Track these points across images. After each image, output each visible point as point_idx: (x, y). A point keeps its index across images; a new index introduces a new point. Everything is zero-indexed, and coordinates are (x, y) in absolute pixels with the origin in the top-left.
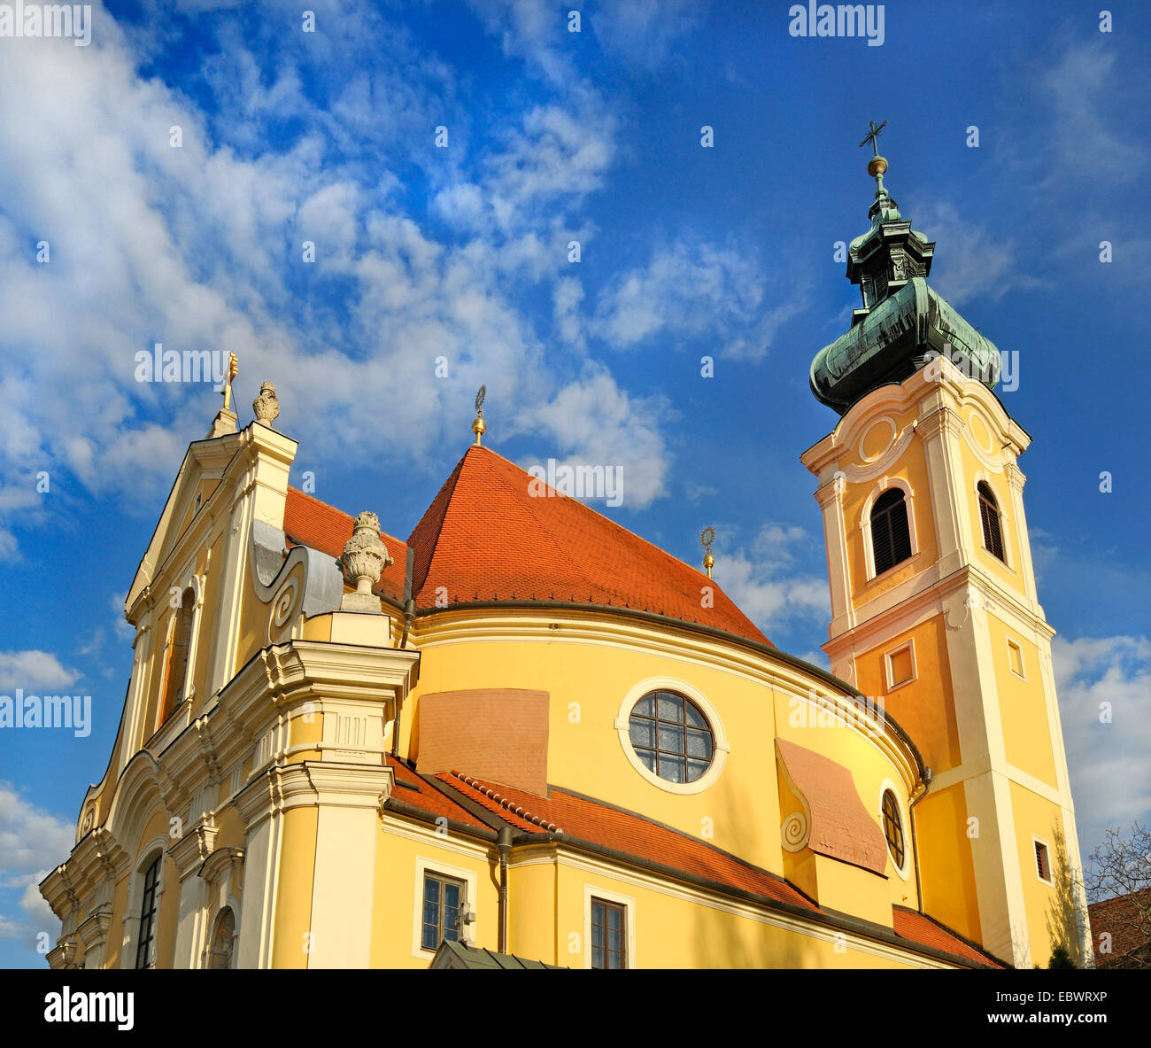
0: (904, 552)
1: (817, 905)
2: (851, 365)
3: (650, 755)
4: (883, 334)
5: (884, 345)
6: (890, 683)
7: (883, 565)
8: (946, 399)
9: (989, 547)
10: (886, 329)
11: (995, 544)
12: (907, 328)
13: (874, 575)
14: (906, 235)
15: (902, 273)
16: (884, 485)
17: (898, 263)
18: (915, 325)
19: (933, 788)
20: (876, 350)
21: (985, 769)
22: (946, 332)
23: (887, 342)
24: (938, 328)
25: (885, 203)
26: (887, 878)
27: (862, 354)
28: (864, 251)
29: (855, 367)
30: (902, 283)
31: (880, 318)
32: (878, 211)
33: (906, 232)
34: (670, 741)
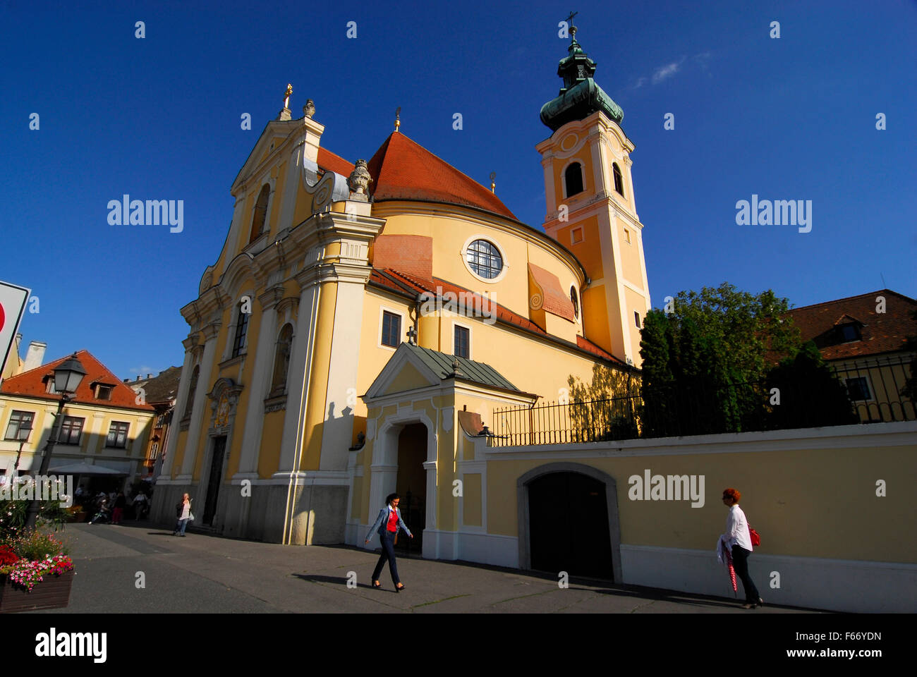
0: (580, 189)
1: (545, 331)
2: (558, 111)
3: (477, 269)
4: (574, 100)
5: (574, 104)
7: (571, 194)
8: (601, 129)
9: (617, 190)
10: (575, 97)
12: (584, 97)
13: (566, 198)
14: (585, 60)
15: (582, 75)
16: (571, 161)
17: (581, 71)
18: (588, 97)
19: (589, 287)
20: (570, 106)
22: (601, 101)
23: (575, 103)
24: (597, 99)
25: (576, 46)
26: (574, 323)
27: (563, 106)
28: (566, 64)
29: (561, 111)
30: (582, 79)
31: (573, 93)
32: (572, 49)
33: (585, 58)
34: (484, 261)
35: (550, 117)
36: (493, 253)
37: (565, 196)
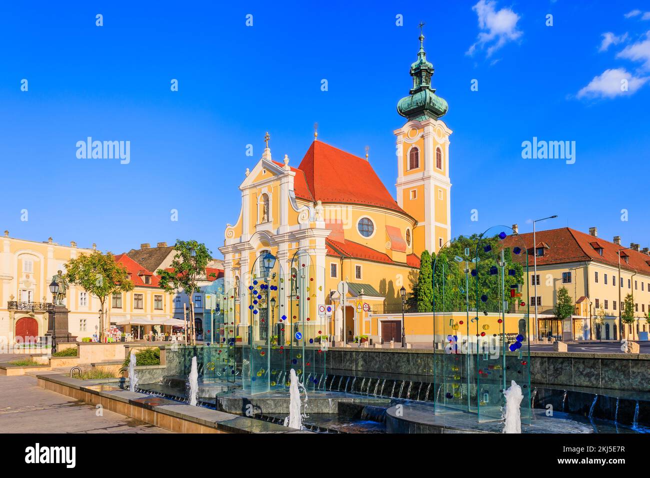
0: (417, 166)
1: (392, 260)
3: (362, 231)
5: (417, 106)
6: (411, 197)
7: (412, 167)
8: (431, 128)
11: (439, 165)
12: (423, 104)
17: (424, 77)
18: (426, 104)
20: (415, 107)
21: (430, 224)
22: (433, 105)
24: (431, 105)
26: (405, 253)
27: (411, 106)
28: (415, 70)
29: (409, 109)
30: (424, 84)
31: (417, 99)
32: (420, 55)
33: (427, 68)
34: (365, 228)
35: (403, 111)
36: (370, 224)
37: (409, 168)
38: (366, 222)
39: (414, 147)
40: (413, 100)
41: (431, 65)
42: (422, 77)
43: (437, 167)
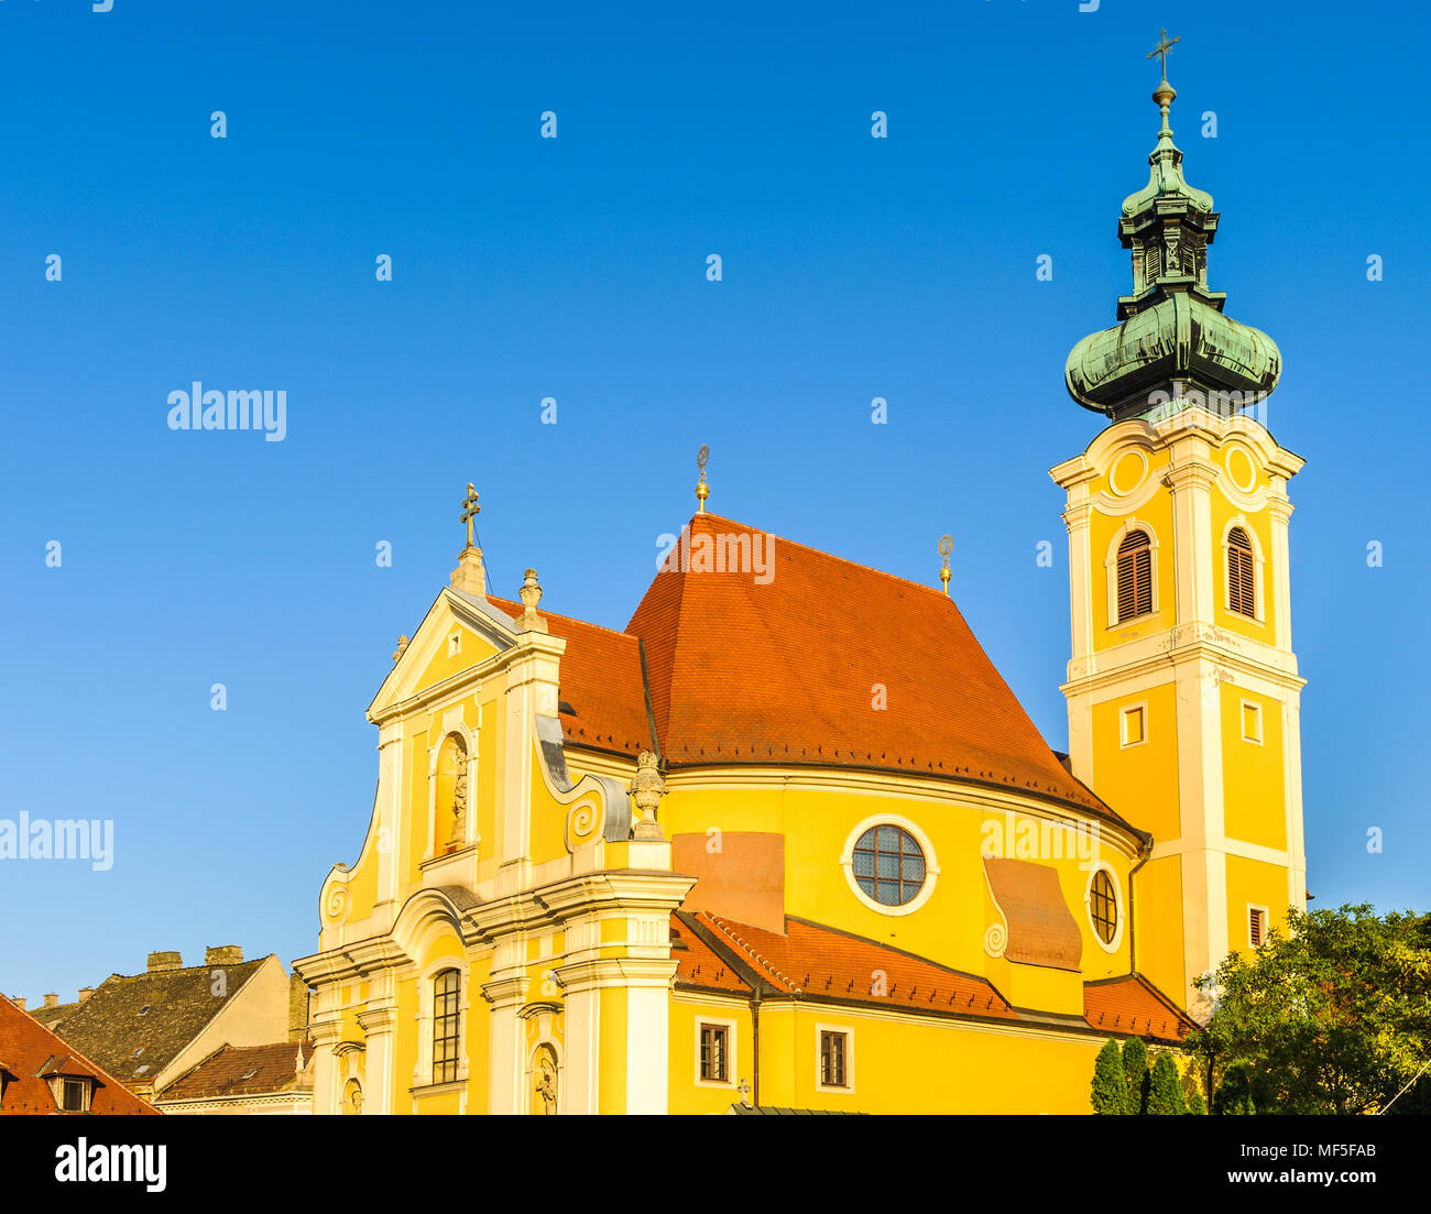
0: (1147, 608)
2: (1109, 374)
3: (871, 881)
4: (1143, 353)
5: (1143, 364)
6: (1125, 738)
7: (1126, 614)
8: (1200, 448)
9: (1234, 604)
10: (1146, 348)
11: (1242, 599)
12: (1167, 353)
13: (1116, 622)
14: (1184, 214)
15: (1175, 260)
16: (1131, 526)
17: (1173, 246)
18: (1175, 352)
19: (1153, 855)
20: (1135, 366)
21: (1200, 847)
22: (1212, 354)
23: (1146, 361)
24: (1201, 353)
25: (1167, 154)
27: (1120, 366)
28: (1138, 220)
29: (1113, 378)
30: (1173, 276)
31: (1141, 334)
32: (1158, 162)
33: (1184, 210)
34: (884, 867)
35: (1088, 387)
36: (907, 848)
37: (1114, 618)
38: (888, 842)
39: (1132, 528)
40: (1126, 341)
41: (1203, 200)
42: (1165, 248)
43: (1234, 607)
